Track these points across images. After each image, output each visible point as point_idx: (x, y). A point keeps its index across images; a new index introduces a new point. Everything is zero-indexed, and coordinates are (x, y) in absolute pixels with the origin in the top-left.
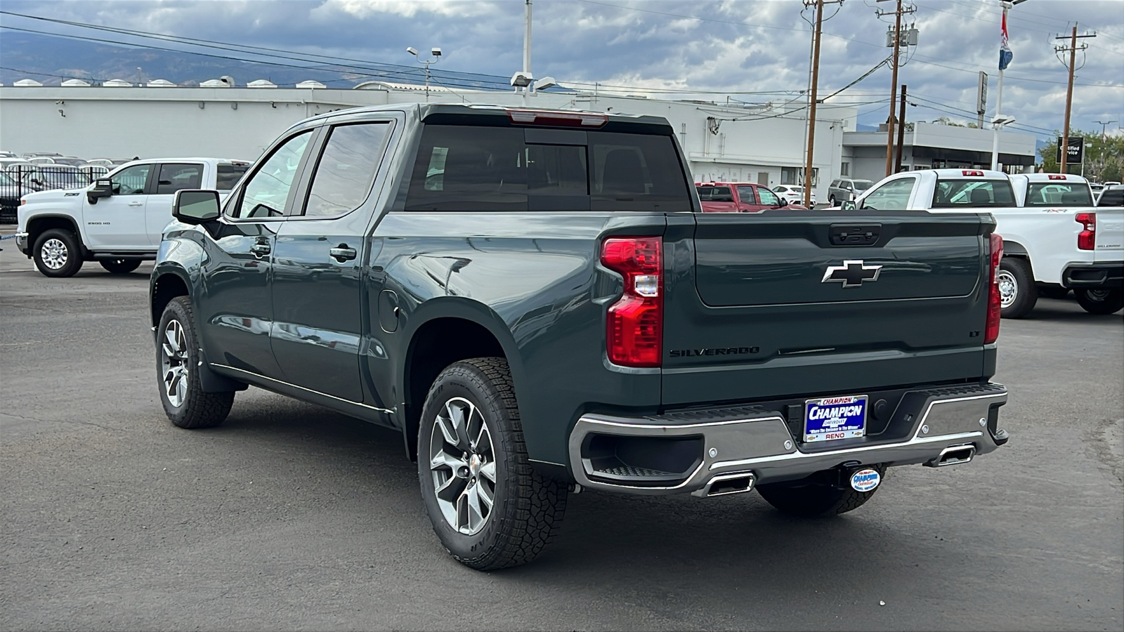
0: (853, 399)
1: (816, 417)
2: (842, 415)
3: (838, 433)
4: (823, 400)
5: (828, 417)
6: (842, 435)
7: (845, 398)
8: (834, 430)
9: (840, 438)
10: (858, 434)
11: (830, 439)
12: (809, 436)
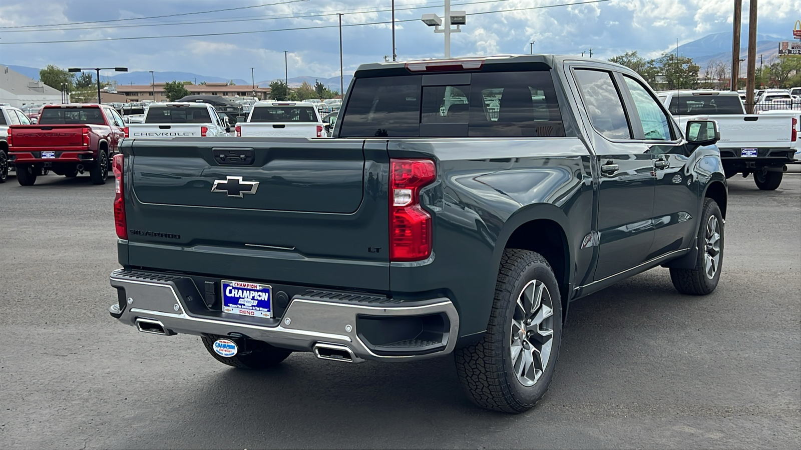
0: (258, 286)
1: (232, 295)
2: (253, 297)
3: (249, 311)
4: (234, 282)
5: (241, 296)
6: (253, 313)
7: (251, 284)
8: (249, 308)
9: (251, 315)
10: (266, 315)
11: (243, 314)
12: (226, 308)
